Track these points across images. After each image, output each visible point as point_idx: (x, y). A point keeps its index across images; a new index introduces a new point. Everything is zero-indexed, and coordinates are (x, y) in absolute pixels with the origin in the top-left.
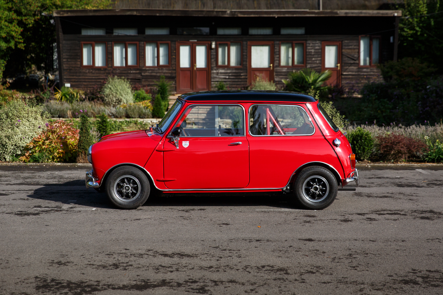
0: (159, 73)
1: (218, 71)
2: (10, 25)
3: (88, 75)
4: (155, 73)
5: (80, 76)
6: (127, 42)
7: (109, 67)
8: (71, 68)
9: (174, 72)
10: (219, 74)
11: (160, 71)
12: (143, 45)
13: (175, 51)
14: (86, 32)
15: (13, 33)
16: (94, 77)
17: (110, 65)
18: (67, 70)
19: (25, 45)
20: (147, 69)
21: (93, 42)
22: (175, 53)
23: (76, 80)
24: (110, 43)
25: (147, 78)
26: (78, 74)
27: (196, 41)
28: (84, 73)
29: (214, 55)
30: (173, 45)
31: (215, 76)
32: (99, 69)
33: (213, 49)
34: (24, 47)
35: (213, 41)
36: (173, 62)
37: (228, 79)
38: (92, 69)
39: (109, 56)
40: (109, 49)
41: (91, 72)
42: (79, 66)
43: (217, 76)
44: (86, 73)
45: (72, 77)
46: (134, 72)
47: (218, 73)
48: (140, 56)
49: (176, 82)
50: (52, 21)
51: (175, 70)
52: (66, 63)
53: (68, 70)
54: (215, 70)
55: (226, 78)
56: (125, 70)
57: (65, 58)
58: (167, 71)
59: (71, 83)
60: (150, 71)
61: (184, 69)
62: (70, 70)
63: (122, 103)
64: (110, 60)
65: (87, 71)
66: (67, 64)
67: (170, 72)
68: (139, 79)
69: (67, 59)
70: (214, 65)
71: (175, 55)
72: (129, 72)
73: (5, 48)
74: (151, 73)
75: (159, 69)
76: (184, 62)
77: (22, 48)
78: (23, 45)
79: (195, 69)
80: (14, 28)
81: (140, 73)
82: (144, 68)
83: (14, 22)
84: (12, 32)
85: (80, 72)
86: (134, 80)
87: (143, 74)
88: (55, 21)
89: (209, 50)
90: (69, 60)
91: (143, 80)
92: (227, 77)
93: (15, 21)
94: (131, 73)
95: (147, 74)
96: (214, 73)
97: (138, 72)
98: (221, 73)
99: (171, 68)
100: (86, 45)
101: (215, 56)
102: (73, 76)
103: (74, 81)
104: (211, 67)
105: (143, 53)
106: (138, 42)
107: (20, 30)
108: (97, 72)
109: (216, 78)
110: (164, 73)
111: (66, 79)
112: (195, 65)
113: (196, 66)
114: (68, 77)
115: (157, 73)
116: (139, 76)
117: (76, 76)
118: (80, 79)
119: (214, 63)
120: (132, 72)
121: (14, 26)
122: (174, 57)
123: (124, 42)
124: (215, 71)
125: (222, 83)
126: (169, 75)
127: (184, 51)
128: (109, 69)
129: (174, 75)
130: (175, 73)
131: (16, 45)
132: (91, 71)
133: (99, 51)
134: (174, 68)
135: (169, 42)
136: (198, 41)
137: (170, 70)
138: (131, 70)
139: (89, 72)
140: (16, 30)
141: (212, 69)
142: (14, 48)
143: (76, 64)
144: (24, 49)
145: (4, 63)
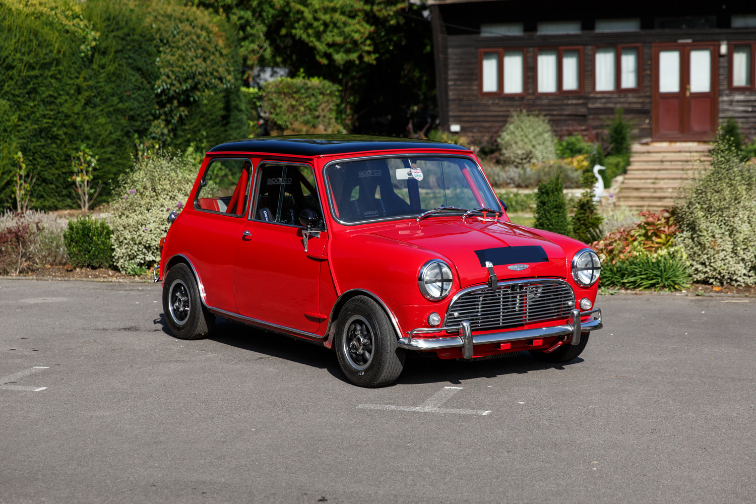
0: (620, 103)
1: (731, 98)
2: (350, 21)
3: (492, 108)
4: (611, 102)
5: (477, 111)
6: (562, 48)
7: (529, 94)
8: (461, 97)
9: (648, 100)
10: (735, 104)
11: (622, 100)
12: (590, 52)
13: (649, 62)
14: (491, 32)
15: (356, 36)
16: (501, 114)
17: (531, 91)
18: (454, 100)
19: (377, 55)
20: (598, 96)
21: (500, 50)
22: (650, 65)
23: (471, 119)
24: (531, 49)
25: (597, 111)
26: (474, 108)
27: (689, 41)
28: (485, 105)
29: (724, 67)
30: (646, 50)
31: (726, 107)
32: (512, 97)
33: (723, 56)
34: (376, 59)
35: (723, 40)
36: (646, 83)
37: (752, 112)
38: (499, 98)
39: (530, 73)
40: (530, 60)
41: (497, 104)
42: (475, 93)
43: (731, 108)
44: (488, 106)
45: (463, 114)
46: (574, 102)
47: (731, 103)
48: (586, 72)
49: (650, 120)
50: (426, 13)
51: (649, 97)
52: (452, 88)
53: (457, 102)
54: (727, 95)
55: (747, 112)
56: (558, 100)
57: (452, 80)
58: (634, 100)
59: (463, 124)
60: (603, 101)
61: (669, 96)
62: (460, 100)
63: (534, 161)
64: (530, 80)
65: (490, 102)
66: (455, 90)
67: (641, 100)
68: (584, 116)
69: (455, 80)
70: (724, 86)
71: (651, 70)
72: (565, 102)
73: (342, 62)
74: (606, 103)
75: (620, 97)
76: (669, 82)
77: (371, 62)
78: (373, 56)
79: (688, 94)
80: (358, 27)
81: (585, 105)
82: (592, 95)
83: (357, 15)
84: (353, 34)
85: (478, 105)
86: (574, 118)
87: (590, 106)
88: (431, 12)
89: (716, 58)
90: (458, 83)
91: (591, 117)
92: (750, 109)
93: (360, 14)
94: (567, 105)
95: (598, 105)
96: (723, 102)
97: (581, 101)
98: (738, 101)
99: (642, 94)
100: (488, 55)
101: (726, 69)
102: (465, 111)
103: (468, 121)
104: (720, 91)
105: (590, 68)
106: (581, 47)
107: (368, 29)
108: (508, 103)
109: (728, 110)
110: (630, 103)
111: (454, 117)
112: (688, 87)
113: (689, 89)
114: (456, 114)
115: (616, 103)
116: (583, 110)
117: (471, 111)
118: (477, 116)
119: (725, 83)
120: (570, 102)
121: (359, 23)
122: (648, 72)
123: (559, 47)
124: (725, 98)
125: (732, 120)
126: (639, 106)
127: (669, 62)
128: (530, 97)
129: (647, 107)
130: (650, 103)
131: (360, 58)
132: (497, 101)
133: (514, 65)
134: (648, 94)
135: (640, 45)
136: (694, 41)
137: (640, 97)
138: (568, 98)
139: (493, 104)
140: (360, 29)
141: (720, 95)
142: (357, 62)
143: (470, 90)
144: (374, 62)
145: (338, 91)
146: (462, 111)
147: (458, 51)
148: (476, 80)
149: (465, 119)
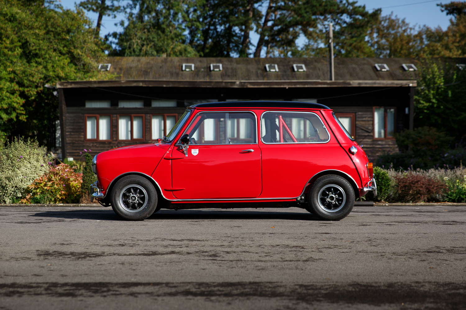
2: (11, 96)
3: (92, 148)
6: (133, 115)
7: (114, 141)
8: (74, 142)
12: (149, 118)
14: (90, 105)
15: (15, 105)
16: (98, 151)
17: (115, 139)
18: (70, 143)
19: (27, 116)
20: (153, 142)
21: (97, 115)
24: (115, 115)
26: (81, 148)
28: (88, 146)
32: (103, 142)
33: (222, 122)
34: (26, 118)
38: (96, 143)
39: (114, 129)
40: (114, 121)
41: (95, 146)
42: (82, 139)
44: (90, 147)
45: (75, 151)
48: (146, 129)
50: (55, 93)
52: (69, 136)
53: (71, 144)
56: (130, 144)
57: (68, 132)
59: (74, 157)
62: (73, 143)
64: (115, 133)
65: (91, 145)
66: (70, 137)
69: (70, 132)
70: (222, 138)
73: (6, 120)
77: (24, 120)
78: (25, 117)
79: (203, 142)
80: (16, 100)
82: (150, 141)
83: (16, 93)
84: (13, 104)
85: (84, 146)
88: (58, 93)
89: (218, 123)
90: (72, 133)
93: (17, 92)
100: (90, 118)
101: (223, 129)
102: (76, 150)
103: (78, 155)
104: (220, 140)
105: (149, 126)
106: (144, 115)
107: (22, 101)
108: (101, 145)
111: (69, 153)
112: (203, 138)
113: (204, 139)
114: (71, 151)
117: (80, 150)
119: (223, 136)
121: (16, 97)
123: (130, 114)
128: (114, 142)
131: (17, 117)
132: (95, 144)
133: (103, 123)
135: (177, 115)
138: (136, 143)
139: (93, 146)
140: (18, 101)
142: (15, 120)
143: (79, 137)
144: (26, 120)
145: (5, 135)
146: (74, 150)
147: (72, 115)
148: (83, 132)
149: (76, 154)
